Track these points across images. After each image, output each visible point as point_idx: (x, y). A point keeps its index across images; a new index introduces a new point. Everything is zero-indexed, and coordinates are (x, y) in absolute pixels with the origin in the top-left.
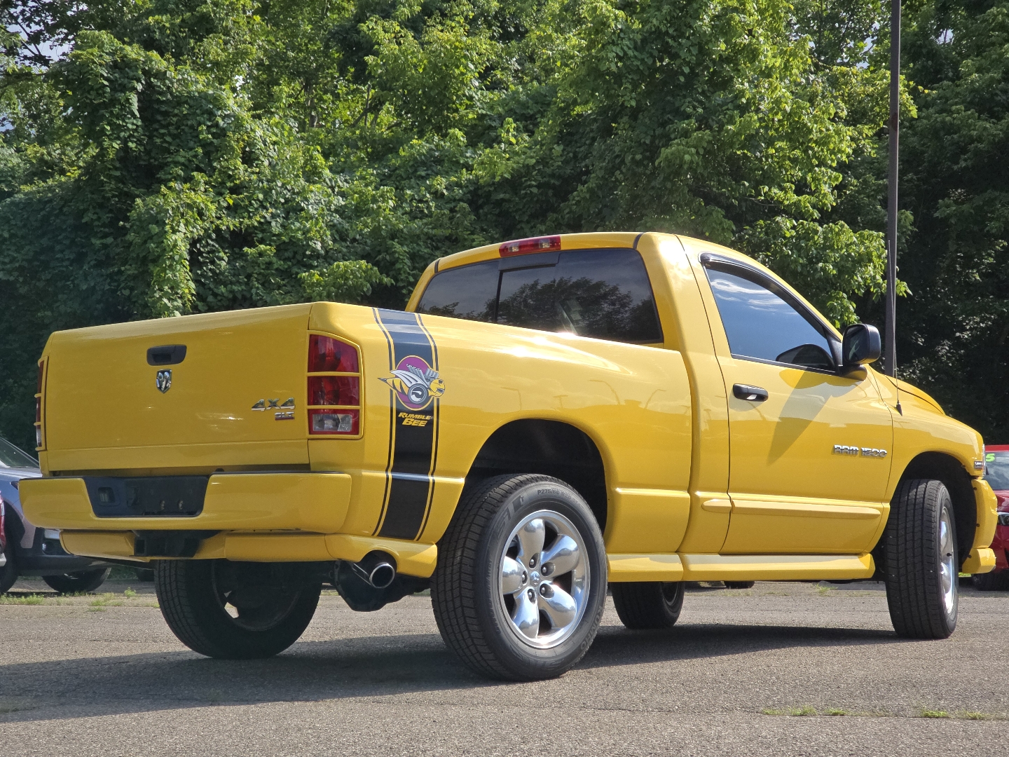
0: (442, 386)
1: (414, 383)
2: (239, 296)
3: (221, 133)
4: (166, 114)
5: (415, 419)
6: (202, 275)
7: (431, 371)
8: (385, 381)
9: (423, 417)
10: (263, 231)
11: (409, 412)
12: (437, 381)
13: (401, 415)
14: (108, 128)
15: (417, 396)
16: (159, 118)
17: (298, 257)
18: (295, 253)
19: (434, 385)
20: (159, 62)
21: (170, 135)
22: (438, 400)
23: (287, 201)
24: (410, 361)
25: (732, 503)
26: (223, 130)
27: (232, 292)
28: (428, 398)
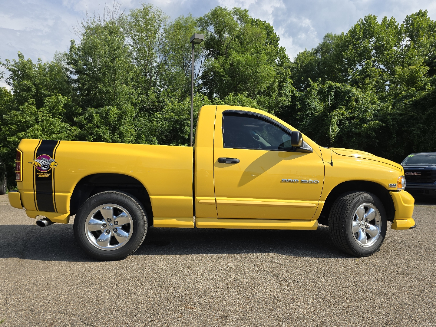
0: (56, 164)
1: (43, 163)
2: (350, 131)
3: (350, 97)
4: (340, 95)
5: (44, 175)
6: (342, 127)
7: (51, 159)
8: (31, 163)
9: (47, 174)
10: (358, 117)
11: (41, 173)
12: (54, 162)
13: (38, 174)
14: (327, 100)
15: (45, 167)
16: (338, 96)
17: (364, 121)
18: (364, 120)
19: (52, 164)
20: (338, 85)
21: (340, 99)
22: (54, 168)
23: (364, 109)
24: (42, 156)
25: (216, 201)
26: (351, 96)
27: (348, 130)
28: (50, 168)
